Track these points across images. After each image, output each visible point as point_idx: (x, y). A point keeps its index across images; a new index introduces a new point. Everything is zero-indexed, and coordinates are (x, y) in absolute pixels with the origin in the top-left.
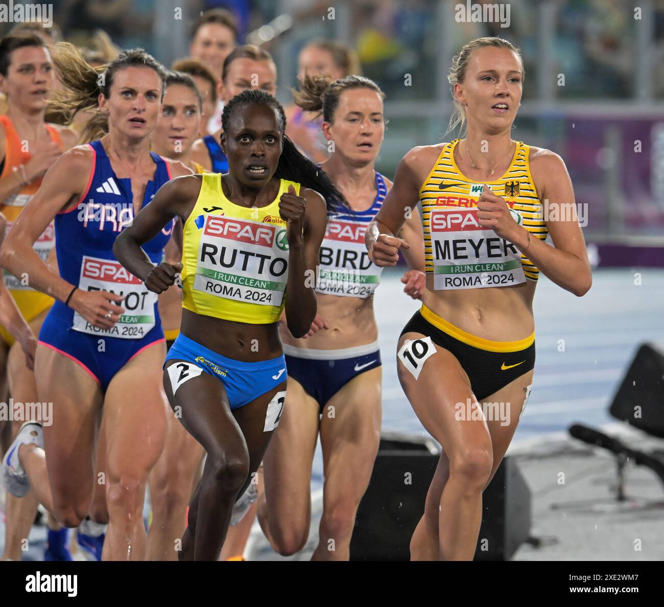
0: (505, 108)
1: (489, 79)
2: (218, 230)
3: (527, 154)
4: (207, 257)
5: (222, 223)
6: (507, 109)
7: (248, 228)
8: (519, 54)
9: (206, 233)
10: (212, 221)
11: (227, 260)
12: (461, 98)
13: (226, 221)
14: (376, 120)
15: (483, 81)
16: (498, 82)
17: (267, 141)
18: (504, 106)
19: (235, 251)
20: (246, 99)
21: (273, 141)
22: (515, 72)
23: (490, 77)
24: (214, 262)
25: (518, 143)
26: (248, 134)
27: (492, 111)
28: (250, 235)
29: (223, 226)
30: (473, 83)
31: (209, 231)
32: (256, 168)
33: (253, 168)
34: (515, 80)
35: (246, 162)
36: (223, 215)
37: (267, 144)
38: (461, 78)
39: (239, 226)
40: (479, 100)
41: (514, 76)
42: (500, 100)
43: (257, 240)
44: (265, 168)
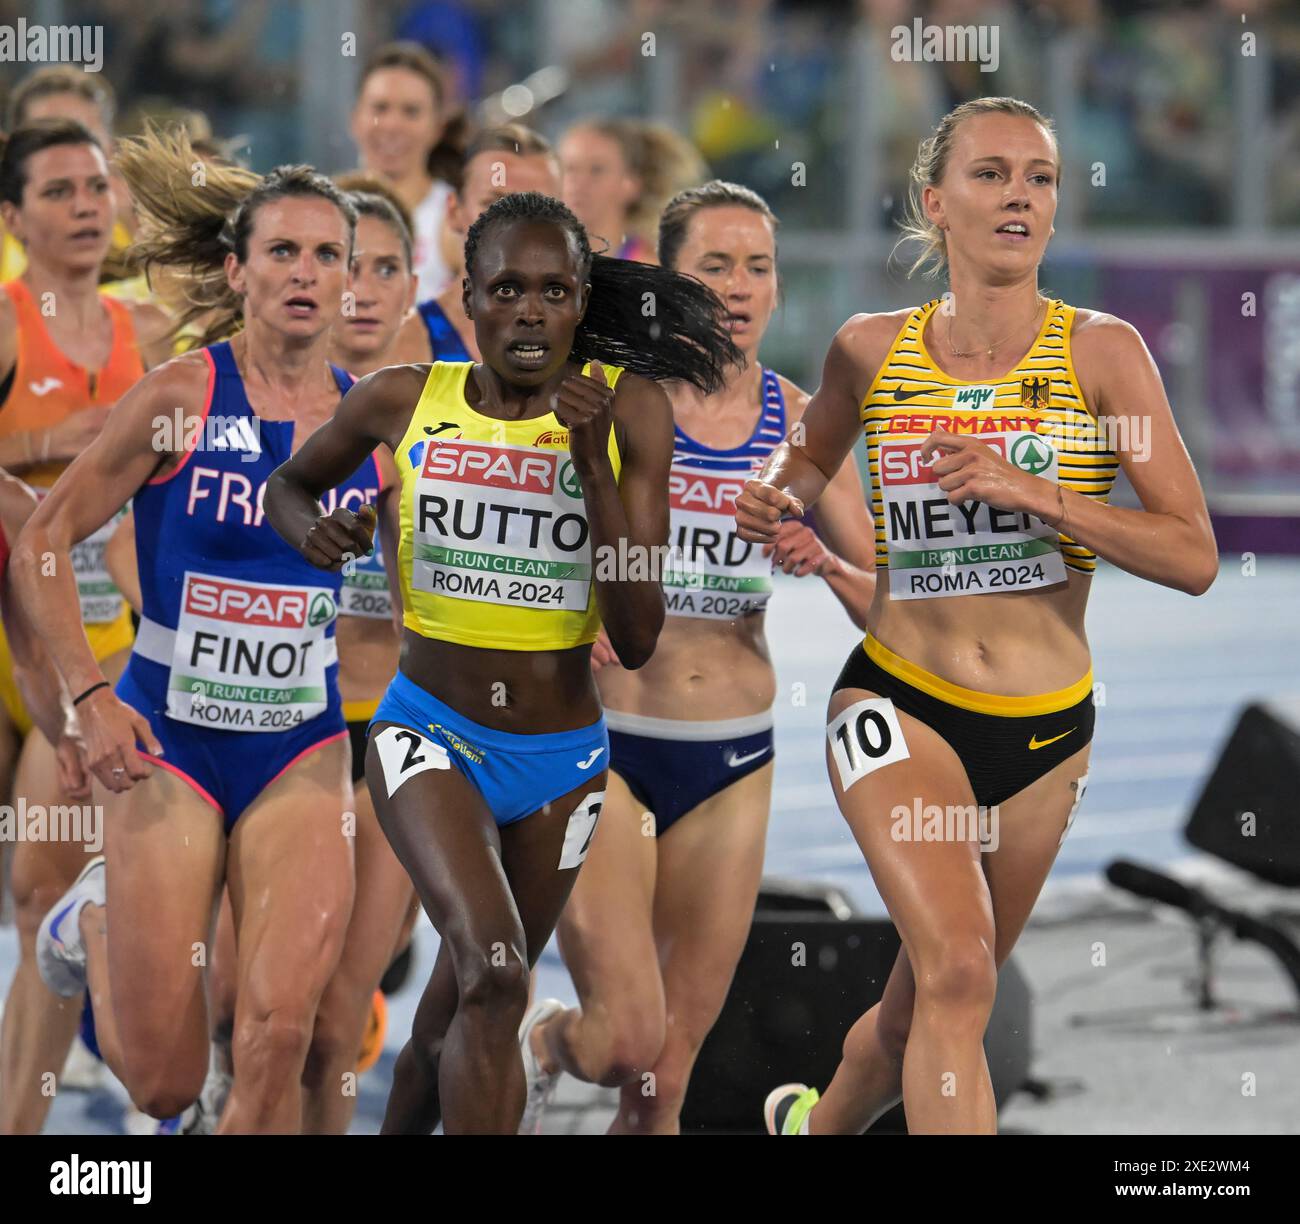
0: (1021, 233)
1: (991, 175)
2: (448, 466)
3: (1067, 323)
4: (429, 521)
5: (455, 452)
6: (1025, 234)
7: (503, 459)
8: (1051, 131)
9: (426, 474)
10: (437, 451)
11: (468, 525)
12: (937, 214)
13: (462, 448)
14: (759, 271)
15: (979, 179)
16: (1008, 180)
17: (550, 294)
18: (1019, 228)
19: (481, 507)
20: (510, 211)
21: (562, 294)
22: (1044, 162)
23: (993, 171)
24: (443, 531)
25: (1053, 302)
26: (513, 282)
27: (997, 238)
28: (509, 473)
29: (457, 459)
30: (960, 185)
31: (432, 470)
32: (526, 348)
33: (520, 347)
34: (1043, 179)
35: (508, 334)
36: (458, 437)
37: (550, 300)
38: (937, 175)
39: (486, 457)
40: (972, 217)
41: (1041, 169)
42: (1013, 215)
43: (523, 481)
44: (545, 348)
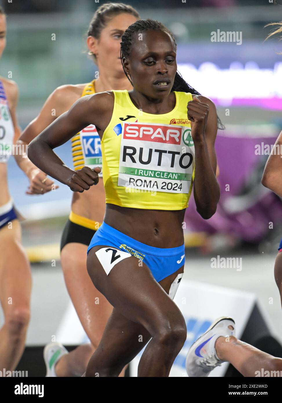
2: (135, 134)
4: (128, 157)
5: (137, 128)
7: (159, 130)
9: (125, 137)
10: (128, 127)
11: (145, 159)
13: (140, 126)
19: (151, 150)
24: (134, 161)
28: (162, 136)
29: (139, 131)
31: (127, 135)
32: (162, 83)
33: (159, 83)
35: (153, 79)
36: (137, 121)
39: (151, 130)
43: (168, 139)
44: (168, 83)
